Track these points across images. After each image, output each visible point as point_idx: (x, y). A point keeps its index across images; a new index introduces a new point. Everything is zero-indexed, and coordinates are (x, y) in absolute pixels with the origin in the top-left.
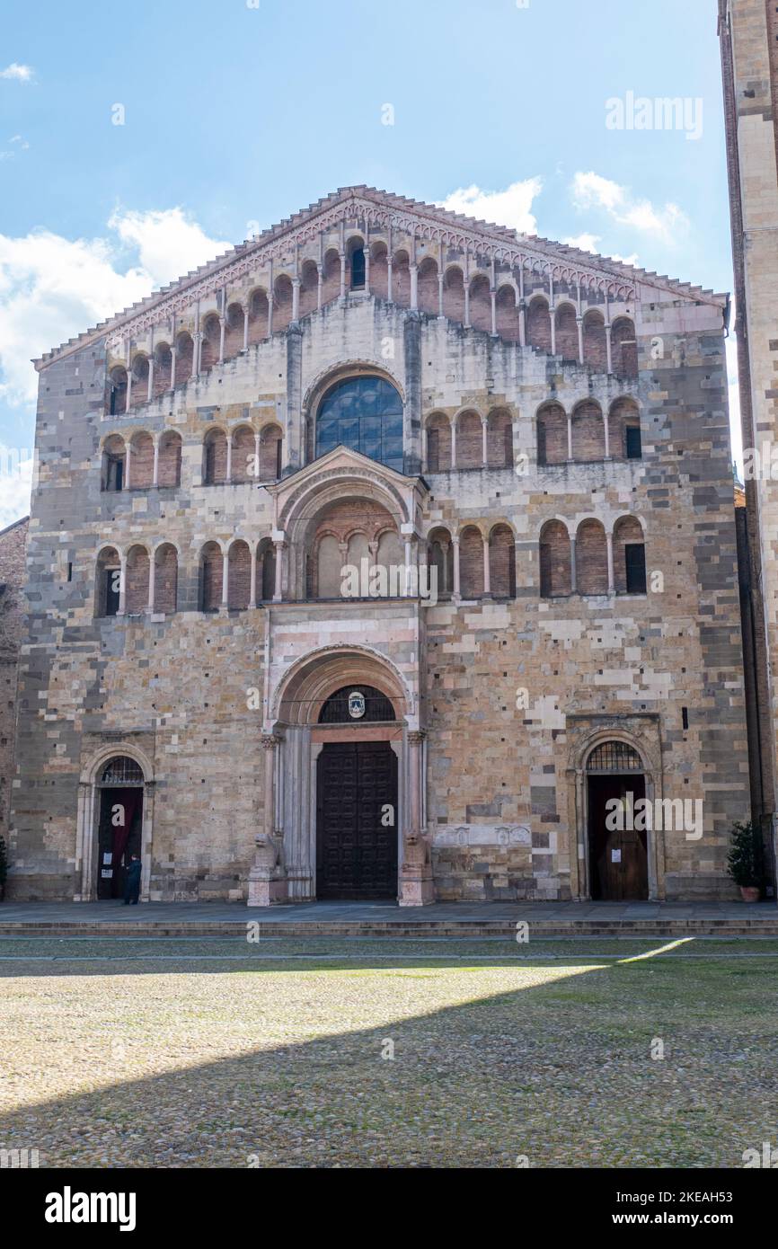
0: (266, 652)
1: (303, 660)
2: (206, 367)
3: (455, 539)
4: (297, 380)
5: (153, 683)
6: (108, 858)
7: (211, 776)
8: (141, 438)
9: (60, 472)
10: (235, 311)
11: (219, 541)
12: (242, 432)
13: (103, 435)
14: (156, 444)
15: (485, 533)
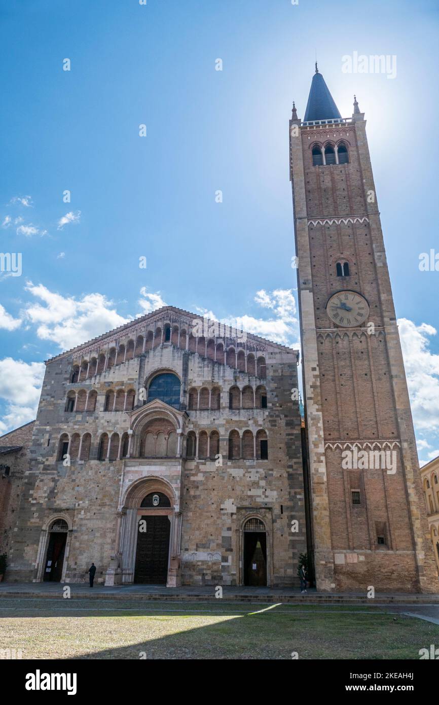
0: (122, 478)
1: (135, 481)
2: (109, 367)
3: (197, 436)
4: (142, 374)
5: (76, 488)
6: (50, 563)
7: (96, 528)
8: (82, 392)
9: (50, 404)
10: (122, 347)
11: (108, 433)
12: (120, 392)
13: (68, 390)
14: (87, 395)
15: (209, 434)
